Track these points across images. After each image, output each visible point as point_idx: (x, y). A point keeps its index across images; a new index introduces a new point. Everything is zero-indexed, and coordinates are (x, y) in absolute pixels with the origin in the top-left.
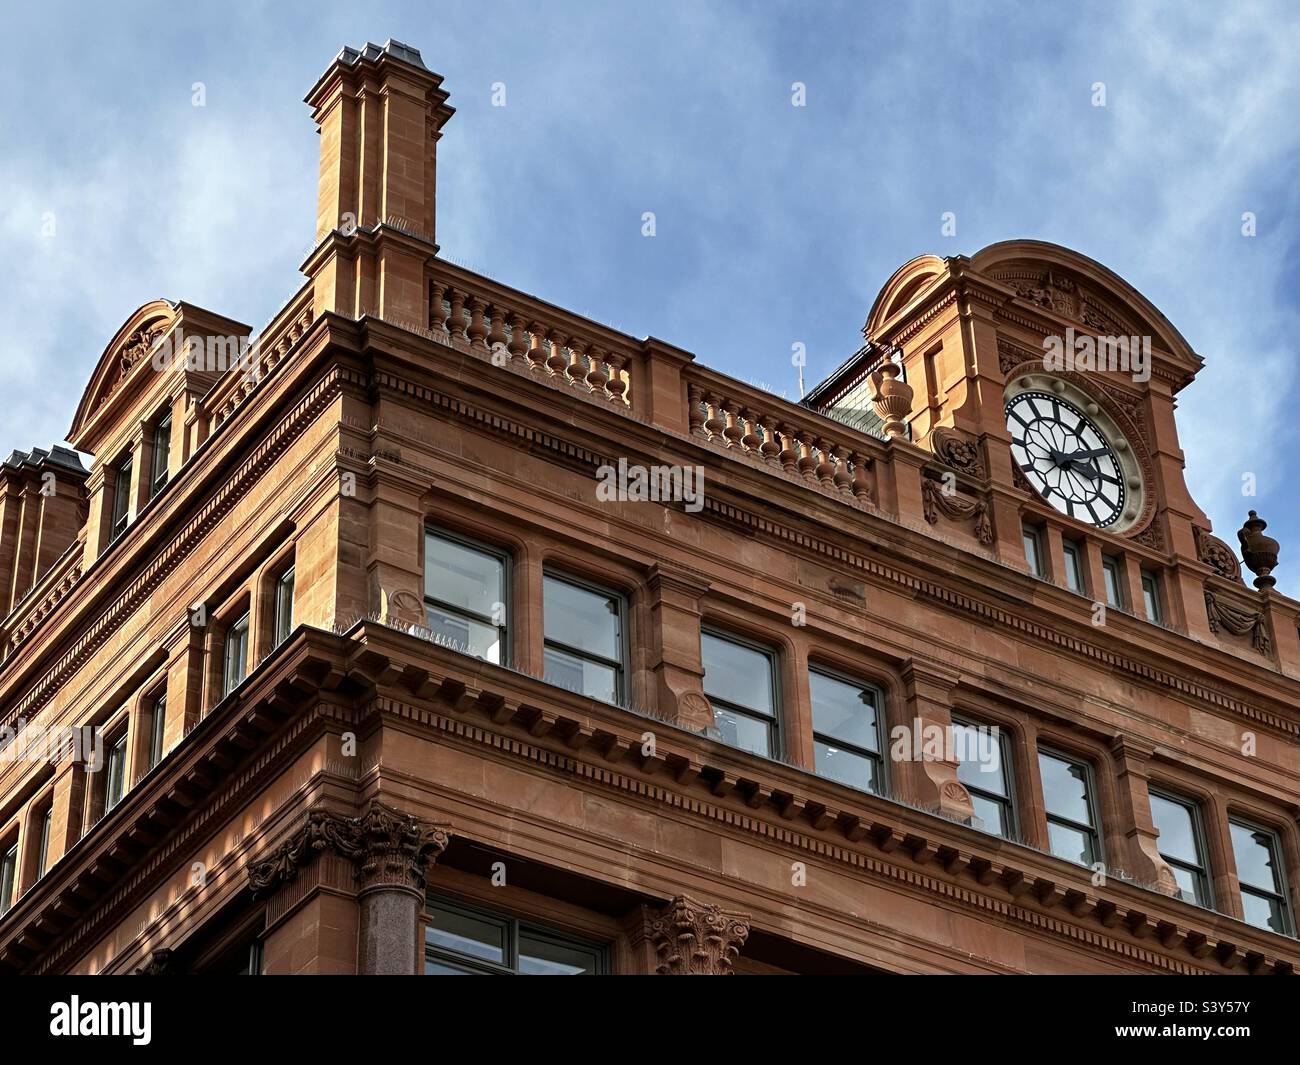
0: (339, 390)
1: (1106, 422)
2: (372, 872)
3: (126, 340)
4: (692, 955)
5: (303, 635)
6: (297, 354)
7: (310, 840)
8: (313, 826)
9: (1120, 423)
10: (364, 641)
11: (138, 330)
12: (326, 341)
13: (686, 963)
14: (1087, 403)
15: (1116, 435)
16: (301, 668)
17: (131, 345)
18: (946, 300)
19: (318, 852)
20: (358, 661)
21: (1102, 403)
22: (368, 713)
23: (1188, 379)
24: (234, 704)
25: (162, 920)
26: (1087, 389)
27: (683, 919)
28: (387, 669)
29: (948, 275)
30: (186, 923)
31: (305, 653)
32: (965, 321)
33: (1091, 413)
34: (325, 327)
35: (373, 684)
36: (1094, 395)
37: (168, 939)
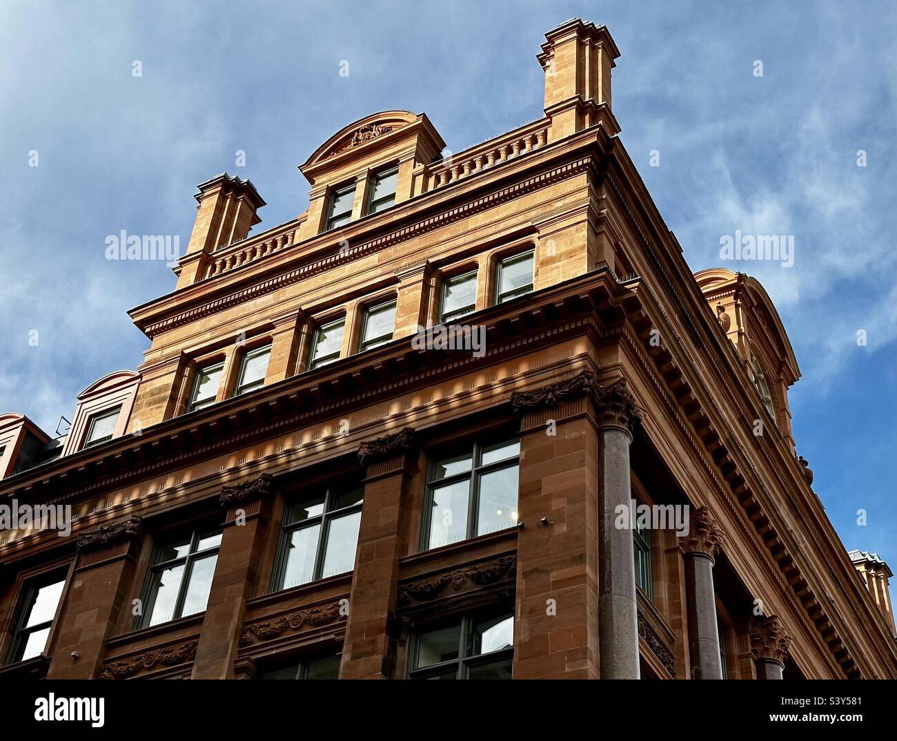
0: (586, 170)
1: (764, 384)
2: (611, 418)
3: (361, 127)
4: (704, 542)
5: (605, 273)
6: (567, 142)
7: (582, 385)
8: (586, 379)
9: (771, 388)
10: (635, 291)
11: (372, 124)
12: (595, 139)
13: (700, 544)
14: (759, 372)
15: (767, 393)
16: (591, 292)
17: (364, 130)
18: (727, 293)
19: (584, 394)
20: (624, 301)
21: (765, 376)
22: (613, 332)
23: (792, 384)
24: (525, 301)
25: (432, 405)
26: (762, 366)
27: (705, 520)
28: (638, 312)
29: (736, 281)
30: (456, 411)
31: (601, 284)
32: (737, 306)
33: (760, 378)
34: (595, 132)
35: (625, 317)
36: (764, 370)
37: (435, 417)
